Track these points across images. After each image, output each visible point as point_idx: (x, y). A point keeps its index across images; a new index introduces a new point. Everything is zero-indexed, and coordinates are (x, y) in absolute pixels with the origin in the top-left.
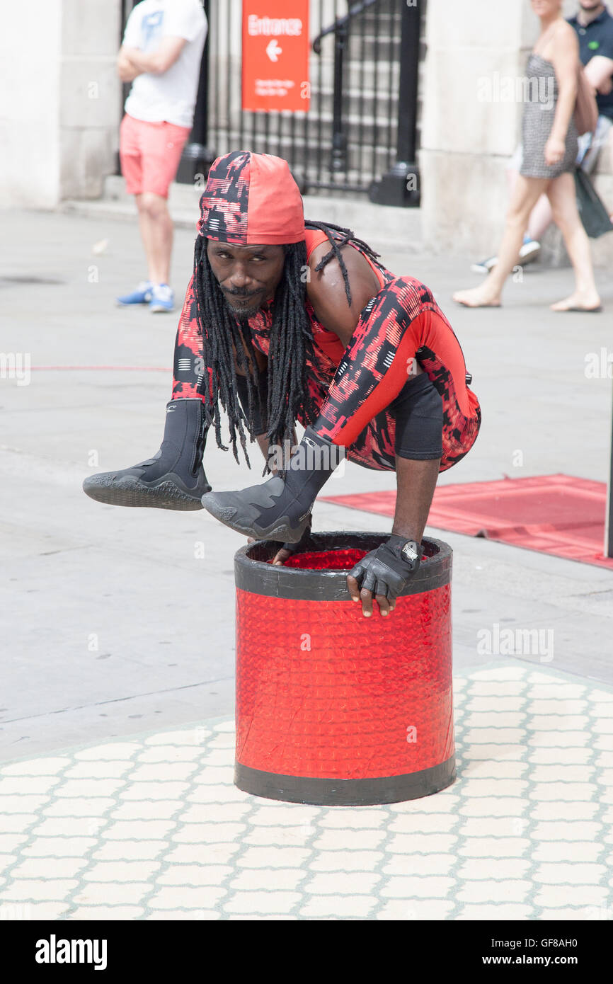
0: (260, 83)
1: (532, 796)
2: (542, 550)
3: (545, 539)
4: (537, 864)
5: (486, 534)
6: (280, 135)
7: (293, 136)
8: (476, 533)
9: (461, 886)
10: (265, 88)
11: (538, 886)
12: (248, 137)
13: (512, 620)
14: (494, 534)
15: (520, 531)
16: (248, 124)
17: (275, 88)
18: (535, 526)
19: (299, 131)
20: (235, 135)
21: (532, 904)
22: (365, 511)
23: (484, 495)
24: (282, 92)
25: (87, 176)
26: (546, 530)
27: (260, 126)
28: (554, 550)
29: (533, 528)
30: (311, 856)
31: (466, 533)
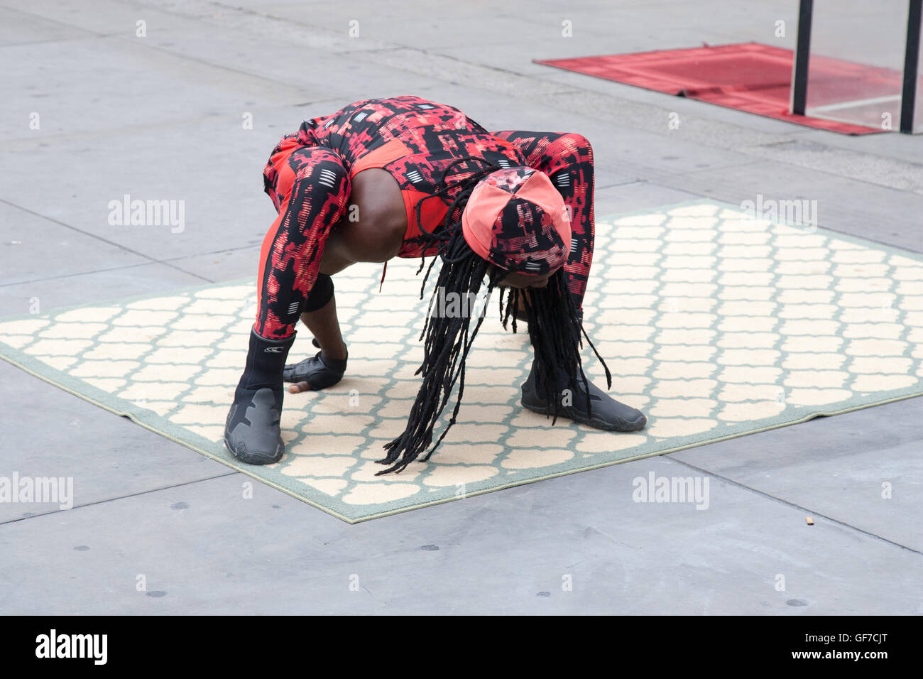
1: (720, 312)
2: (735, 107)
3: (739, 98)
4: (722, 367)
5: (685, 93)
8: (676, 93)
9: (655, 384)
11: (722, 384)
13: (707, 166)
14: (693, 94)
15: (716, 91)
18: (729, 87)
21: (716, 399)
22: (579, 73)
23: (685, 60)
26: (739, 90)
28: (747, 108)
29: (727, 88)
30: (526, 358)
31: (667, 92)
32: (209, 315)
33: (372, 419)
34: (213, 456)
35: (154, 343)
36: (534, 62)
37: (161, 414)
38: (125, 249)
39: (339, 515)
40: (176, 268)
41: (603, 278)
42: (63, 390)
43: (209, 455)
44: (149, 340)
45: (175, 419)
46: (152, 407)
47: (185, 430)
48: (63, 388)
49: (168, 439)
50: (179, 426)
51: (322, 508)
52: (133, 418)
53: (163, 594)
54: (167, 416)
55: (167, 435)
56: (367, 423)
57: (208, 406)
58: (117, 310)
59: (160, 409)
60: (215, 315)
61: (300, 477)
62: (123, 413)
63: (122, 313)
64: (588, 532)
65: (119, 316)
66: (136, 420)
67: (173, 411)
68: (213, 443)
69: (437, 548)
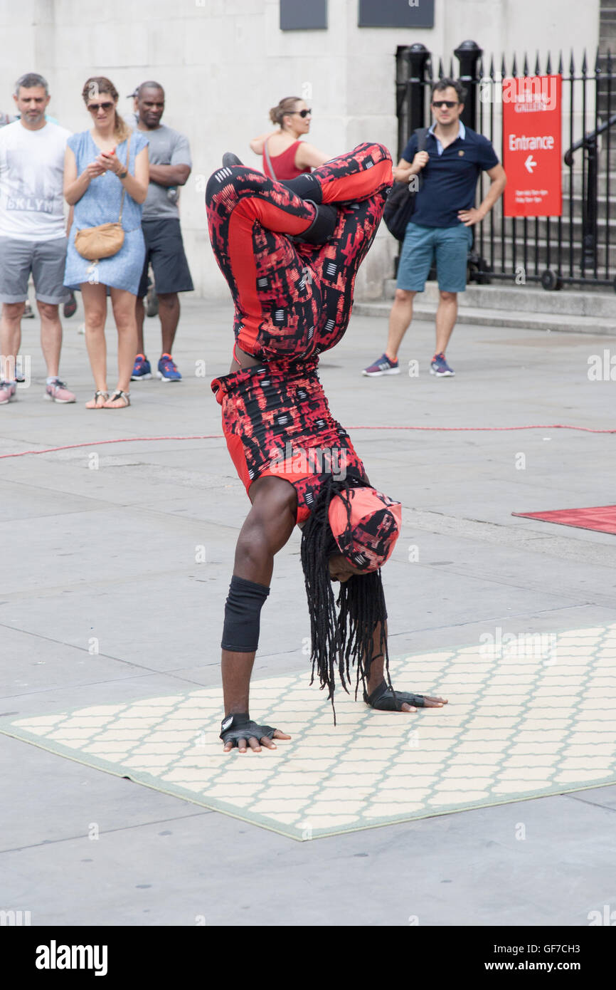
0: (519, 193)
6: (537, 238)
7: (548, 239)
10: (523, 197)
12: (508, 241)
16: (509, 229)
17: (532, 196)
19: (554, 234)
20: (498, 240)
24: (538, 200)
25: (368, 281)
27: (520, 231)
32: (200, 708)
33: (327, 775)
34: (194, 802)
35: (153, 729)
36: (513, 515)
37: (155, 774)
38: (132, 664)
39: (291, 836)
40: (175, 677)
41: (539, 675)
42: (77, 762)
43: (191, 800)
44: (147, 727)
45: (165, 778)
46: (147, 770)
47: (173, 785)
48: (76, 760)
49: (160, 791)
50: (169, 783)
51: (278, 832)
52: (131, 778)
53: (149, 886)
54: (159, 776)
55: (159, 789)
56: (322, 777)
57: (193, 769)
58: (123, 707)
59: (155, 773)
60: (204, 708)
61: (263, 813)
62: (124, 775)
63: (128, 709)
64: (489, 844)
65: (124, 711)
66: (135, 780)
67: (164, 773)
68: (195, 793)
69: (367, 855)
